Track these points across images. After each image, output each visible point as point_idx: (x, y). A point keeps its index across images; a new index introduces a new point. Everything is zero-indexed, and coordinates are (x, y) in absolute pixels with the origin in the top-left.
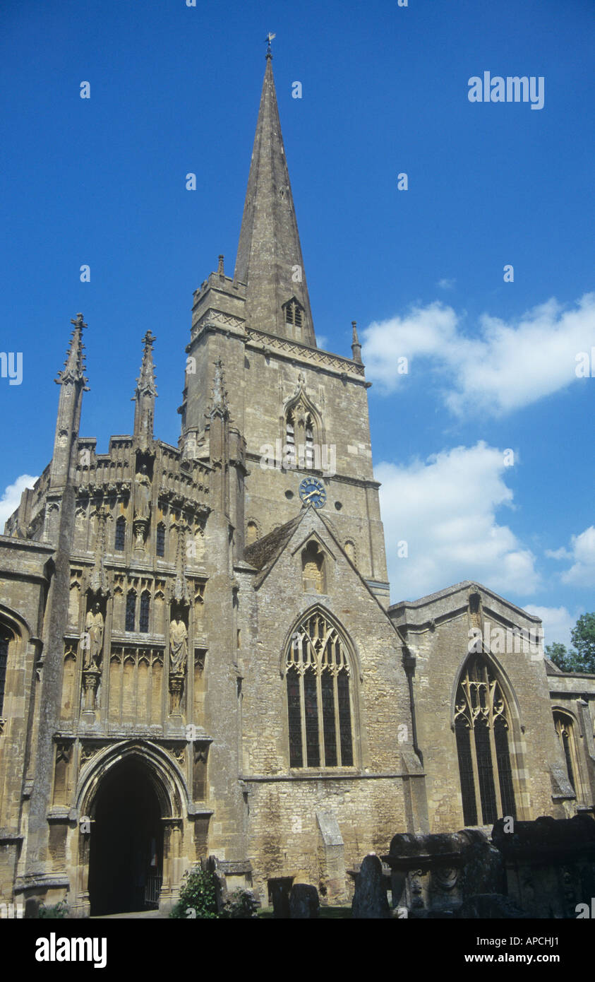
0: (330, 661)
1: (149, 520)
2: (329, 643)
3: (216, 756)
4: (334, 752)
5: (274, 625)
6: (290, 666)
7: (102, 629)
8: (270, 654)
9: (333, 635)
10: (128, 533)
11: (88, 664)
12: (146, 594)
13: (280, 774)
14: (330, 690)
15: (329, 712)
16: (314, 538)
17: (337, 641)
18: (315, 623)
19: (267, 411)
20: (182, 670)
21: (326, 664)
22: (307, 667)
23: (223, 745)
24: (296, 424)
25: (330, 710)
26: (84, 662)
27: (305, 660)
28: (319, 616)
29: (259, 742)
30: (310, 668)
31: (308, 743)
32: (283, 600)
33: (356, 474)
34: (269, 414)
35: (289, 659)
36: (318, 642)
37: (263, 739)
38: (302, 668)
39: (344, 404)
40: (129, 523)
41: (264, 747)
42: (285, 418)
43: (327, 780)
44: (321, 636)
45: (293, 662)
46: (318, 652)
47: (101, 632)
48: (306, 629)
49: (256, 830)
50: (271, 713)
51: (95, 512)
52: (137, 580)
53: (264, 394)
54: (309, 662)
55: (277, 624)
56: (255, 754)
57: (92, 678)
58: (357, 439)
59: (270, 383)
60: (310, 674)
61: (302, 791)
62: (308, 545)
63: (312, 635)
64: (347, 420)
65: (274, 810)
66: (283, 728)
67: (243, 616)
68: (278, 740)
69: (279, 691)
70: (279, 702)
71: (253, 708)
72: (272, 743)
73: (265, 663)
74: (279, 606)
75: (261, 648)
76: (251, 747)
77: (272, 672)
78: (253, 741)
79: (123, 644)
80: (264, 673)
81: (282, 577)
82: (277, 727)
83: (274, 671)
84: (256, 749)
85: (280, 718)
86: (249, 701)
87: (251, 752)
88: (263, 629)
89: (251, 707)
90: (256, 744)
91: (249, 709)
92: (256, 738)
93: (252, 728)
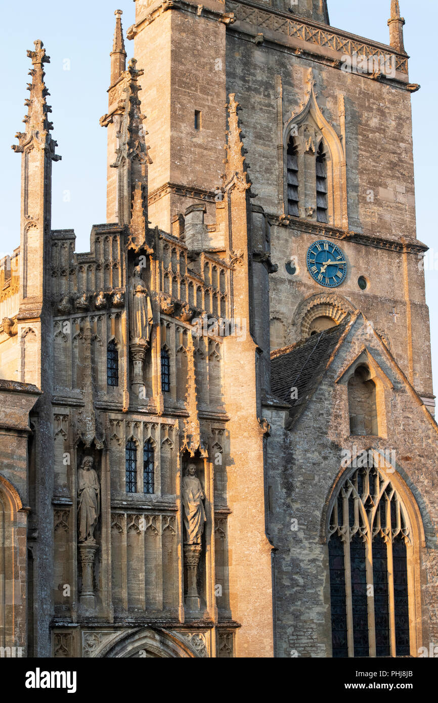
0: (384, 524)
1: (149, 343)
2: (383, 499)
3: (246, 645)
4: (387, 638)
5: (314, 479)
6: (333, 532)
7: (98, 491)
8: (309, 517)
9: (389, 489)
10: (123, 362)
11: (84, 535)
12: (149, 443)
14: (383, 561)
15: (381, 589)
17: (394, 497)
18: (365, 474)
19: (258, 136)
20: (199, 541)
21: (379, 527)
22: (355, 531)
23: (254, 632)
24: (301, 155)
25: (382, 586)
26: (79, 533)
27: (352, 523)
29: (295, 627)
30: (358, 533)
31: (354, 627)
32: (324, 446)
33: (391, 234)
34: (262, 141)
35: (332, 522)
36: (368, 500)
37: (301, 624)
38: (348, 534)
39: (374, 122)
40: (122, 348)
41: (302, 633)
42: (286, 147)
44: (373, 492)
45: (337, 526)
46: (368, 512)
47: (97, 495)
48: (353, 483)
50: (310, 591)
51: (79, 335)
52: (137, 423)
53: (253, 108)
54: (357, 526)
55: (317, 478)
56: (292, 642)
57: (89, 552)
58: (393, 177)
59: (262, 89)
60: (358, 541)
62: (356, 371)
63: (361, 491)
64: (379, 147)
66: (326, 610)
67: (274, 469)
68: (320, 625)
69: (321, 564)
70: (319, 577)
71: (288, 586)
72: (312, 628)
73: (303, 529)
74: (320, 453)
75: (298, 509)
76: (286, 633)
77: (311, 541)
78: (289, 627)
79: (125, 509)
80: (301, 541)
81: (322, 414)
82: (318, 609)
83: (314, 539)
84: (293, 635)
85: (322, 598)
86: (284, 577)
87: (287, 640)
88: (298, 484)
89: (286, 584)
90: (293, 629)
91: (283, 586)
92: (292, 623)
93: (287, 611)
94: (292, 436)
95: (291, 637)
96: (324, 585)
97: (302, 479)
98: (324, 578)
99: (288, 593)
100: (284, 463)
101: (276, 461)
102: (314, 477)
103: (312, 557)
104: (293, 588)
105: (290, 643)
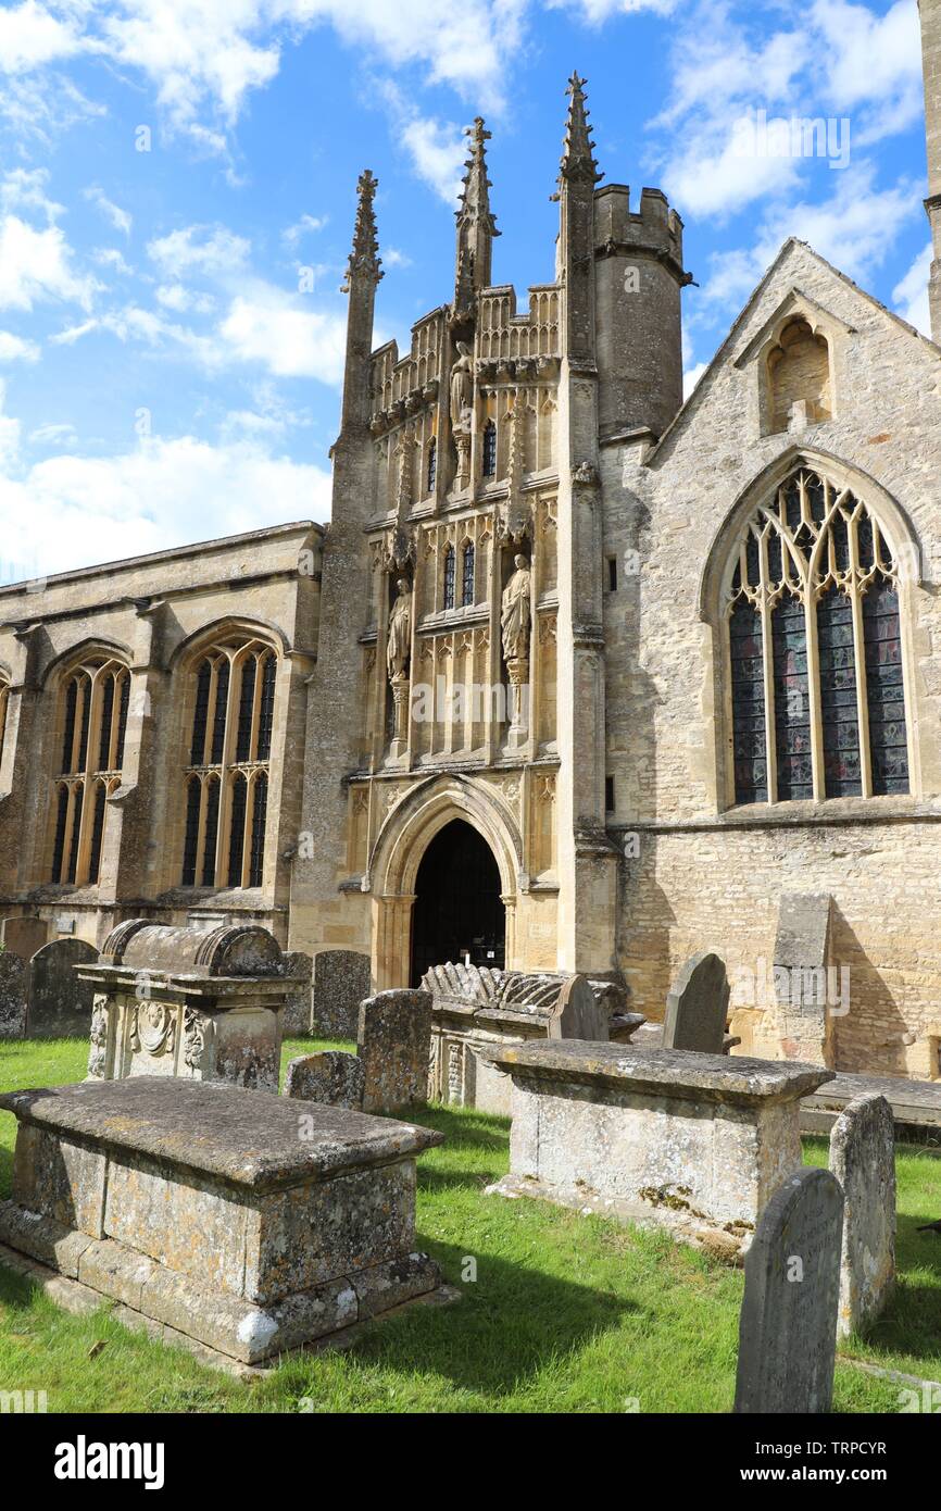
0: (841, 565)
2: (837, 521)
7: (409, 617)
8: (679, 584)
9: (849, 502)
10: (440, 458)
12: (469, 543)
13: (698, 818)
14: (842, 629)
15: (838, 679)
16: (799, 307)
17: (864, 513)
18: (800, 491)
21: (832, 571)
22: (779, 591)
25: (844, 673)
27: (774, 577)
28: (807, 472)
30: (787, 591)
31: (781, 749)
32: (711, 469)
35: (737, 583)
36: (806, 531)
38: (762, 598)
43: (815, 826)
44: (816, 512)
45: (742, 588)
46: (807, 553)
48: (775, 510)
49: (641, 923)
52: (452, 527)
54: (785, 580)
56: (644, 781)
60: (786, 601)
61: (748, 850)
62: (780, 332)
63: (792, 520)
65: (682, 888)
66: (706, 726)
67: (620, 528)
68: (695, 751)
69: (699, 653)
70: (696, 675)
71: (640, 696)
72: (681, 757)
73: (667, 605)
74: (700, 483)
75: (660, 578)
76: (634, 768)
77: (682, 620)
78: (641, 758)
79: (433, 631)
80: (664, 625)
81: (709, 423)
82: (693, 726)
83: (688, 616)
84: (647, 771)
85: (700, 707)
86: (634, 683)
87: (636, 779)
88: (662, 540)
89: (637, 693)
90: (647, 762)
91: (632, 697)
92: (646, 752)
93: (638, 734)
94: (652, 474)
95: (644, 774)
96: (703, 686)
97: (667, 530)
98: (705, 674)
99: (639, 706)
100: (637, 515)
101: (624, 516)
102: (689, 520)
103: (685, 644)
104: (649, 698)
105: (641, 784)
